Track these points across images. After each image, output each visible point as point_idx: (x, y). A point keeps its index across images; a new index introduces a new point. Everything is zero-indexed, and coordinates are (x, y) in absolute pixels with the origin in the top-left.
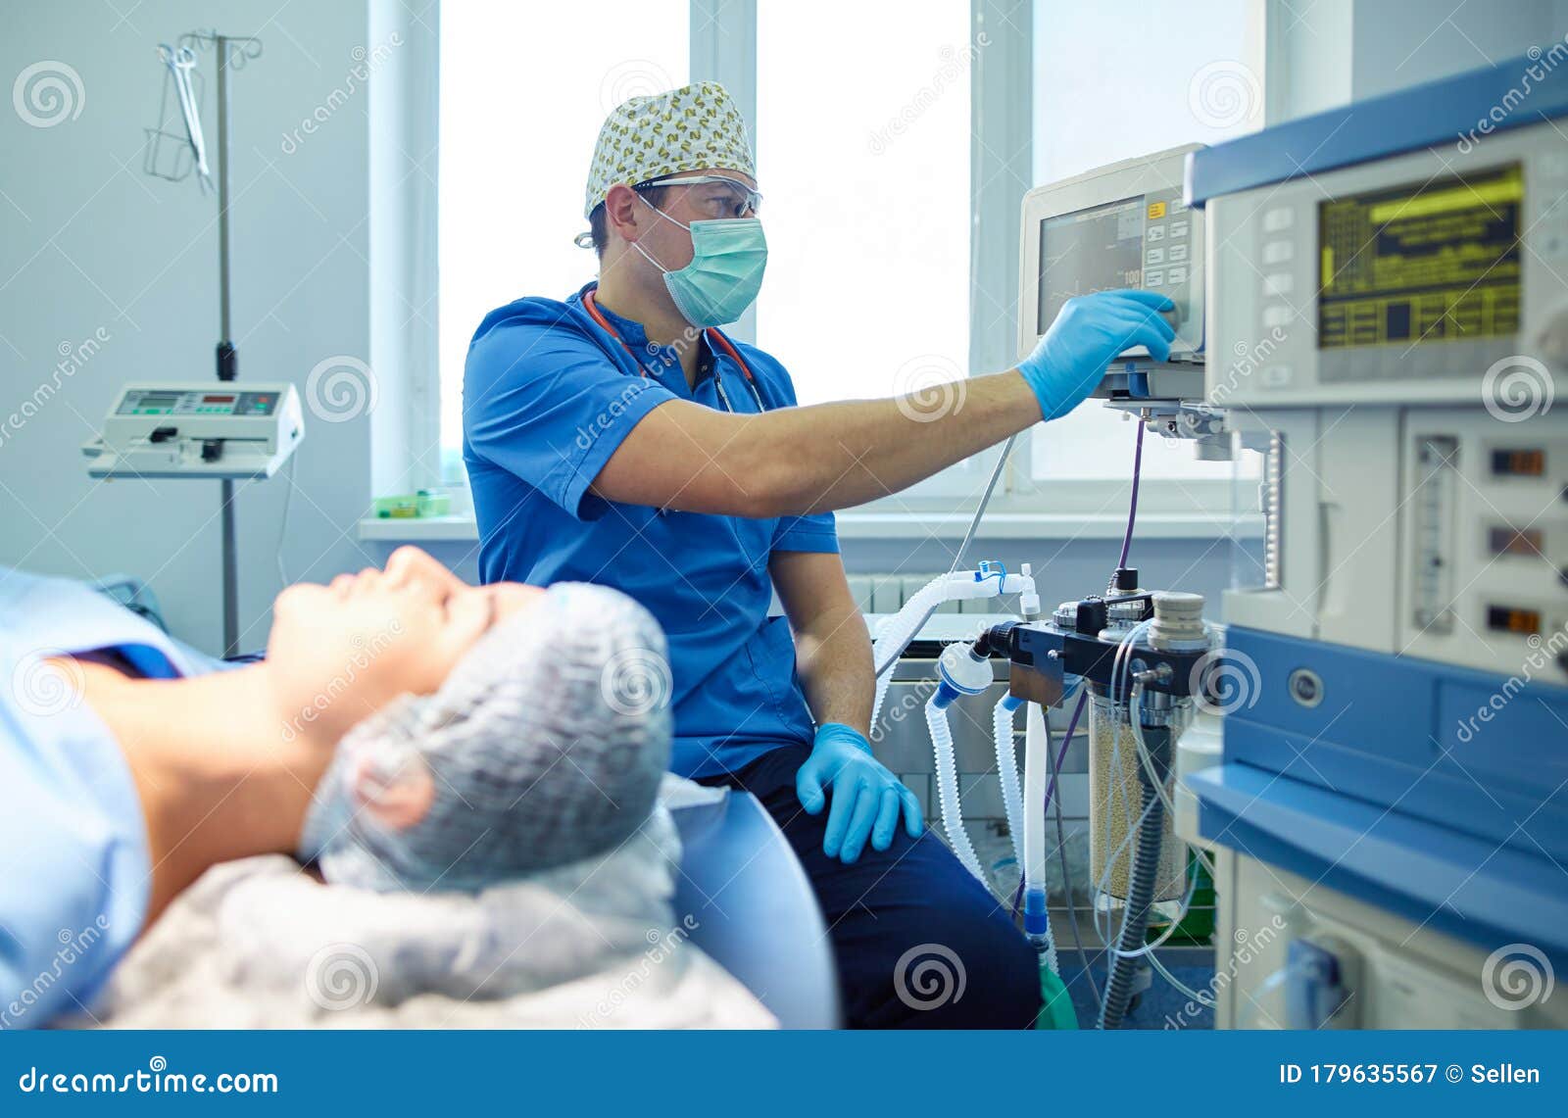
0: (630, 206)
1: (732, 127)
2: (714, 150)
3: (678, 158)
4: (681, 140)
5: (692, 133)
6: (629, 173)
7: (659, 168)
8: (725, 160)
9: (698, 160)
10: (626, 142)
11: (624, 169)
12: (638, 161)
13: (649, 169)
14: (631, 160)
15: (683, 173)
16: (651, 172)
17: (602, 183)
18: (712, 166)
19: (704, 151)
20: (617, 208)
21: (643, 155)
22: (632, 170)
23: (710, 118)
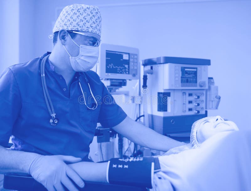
0: (65, 35)
1: (98, 21)
2: (92, 27)
3: (81, 26)
4: (84, 22)
5: (87, 21)
6: (67, 27)
7: (76, 28)
8: (94, 30)
9: (86, 29)
10: (69, 17)
11: (66, 25)
12: (70, 24)
13: (73, 27)
14: (69, 23)
15: (82, 31)
16: (73, 28)
17: (59, 26)
18: (90, 31)
19: (89, 26)
20: (61, 35)
21: (72, 23)
22: (68, 26)
23: (93, 17)
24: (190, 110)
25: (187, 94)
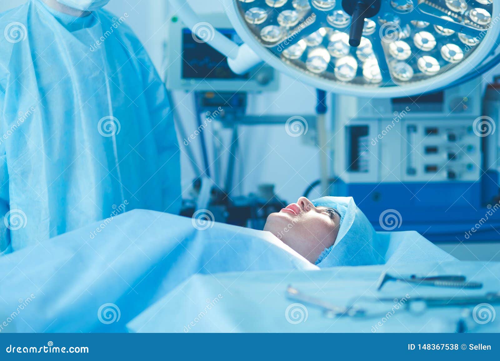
24: (430, 169)
25: (421, 130)
